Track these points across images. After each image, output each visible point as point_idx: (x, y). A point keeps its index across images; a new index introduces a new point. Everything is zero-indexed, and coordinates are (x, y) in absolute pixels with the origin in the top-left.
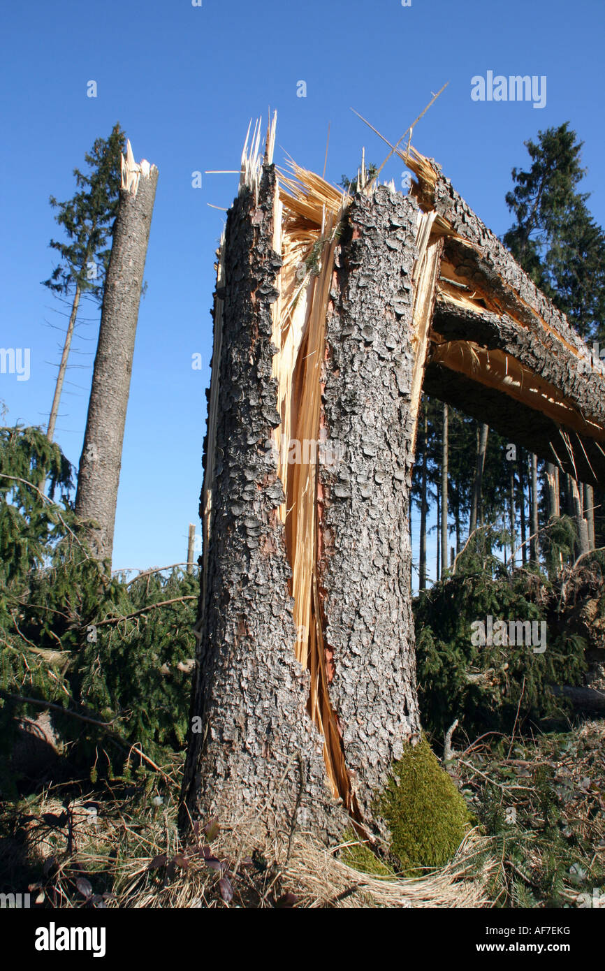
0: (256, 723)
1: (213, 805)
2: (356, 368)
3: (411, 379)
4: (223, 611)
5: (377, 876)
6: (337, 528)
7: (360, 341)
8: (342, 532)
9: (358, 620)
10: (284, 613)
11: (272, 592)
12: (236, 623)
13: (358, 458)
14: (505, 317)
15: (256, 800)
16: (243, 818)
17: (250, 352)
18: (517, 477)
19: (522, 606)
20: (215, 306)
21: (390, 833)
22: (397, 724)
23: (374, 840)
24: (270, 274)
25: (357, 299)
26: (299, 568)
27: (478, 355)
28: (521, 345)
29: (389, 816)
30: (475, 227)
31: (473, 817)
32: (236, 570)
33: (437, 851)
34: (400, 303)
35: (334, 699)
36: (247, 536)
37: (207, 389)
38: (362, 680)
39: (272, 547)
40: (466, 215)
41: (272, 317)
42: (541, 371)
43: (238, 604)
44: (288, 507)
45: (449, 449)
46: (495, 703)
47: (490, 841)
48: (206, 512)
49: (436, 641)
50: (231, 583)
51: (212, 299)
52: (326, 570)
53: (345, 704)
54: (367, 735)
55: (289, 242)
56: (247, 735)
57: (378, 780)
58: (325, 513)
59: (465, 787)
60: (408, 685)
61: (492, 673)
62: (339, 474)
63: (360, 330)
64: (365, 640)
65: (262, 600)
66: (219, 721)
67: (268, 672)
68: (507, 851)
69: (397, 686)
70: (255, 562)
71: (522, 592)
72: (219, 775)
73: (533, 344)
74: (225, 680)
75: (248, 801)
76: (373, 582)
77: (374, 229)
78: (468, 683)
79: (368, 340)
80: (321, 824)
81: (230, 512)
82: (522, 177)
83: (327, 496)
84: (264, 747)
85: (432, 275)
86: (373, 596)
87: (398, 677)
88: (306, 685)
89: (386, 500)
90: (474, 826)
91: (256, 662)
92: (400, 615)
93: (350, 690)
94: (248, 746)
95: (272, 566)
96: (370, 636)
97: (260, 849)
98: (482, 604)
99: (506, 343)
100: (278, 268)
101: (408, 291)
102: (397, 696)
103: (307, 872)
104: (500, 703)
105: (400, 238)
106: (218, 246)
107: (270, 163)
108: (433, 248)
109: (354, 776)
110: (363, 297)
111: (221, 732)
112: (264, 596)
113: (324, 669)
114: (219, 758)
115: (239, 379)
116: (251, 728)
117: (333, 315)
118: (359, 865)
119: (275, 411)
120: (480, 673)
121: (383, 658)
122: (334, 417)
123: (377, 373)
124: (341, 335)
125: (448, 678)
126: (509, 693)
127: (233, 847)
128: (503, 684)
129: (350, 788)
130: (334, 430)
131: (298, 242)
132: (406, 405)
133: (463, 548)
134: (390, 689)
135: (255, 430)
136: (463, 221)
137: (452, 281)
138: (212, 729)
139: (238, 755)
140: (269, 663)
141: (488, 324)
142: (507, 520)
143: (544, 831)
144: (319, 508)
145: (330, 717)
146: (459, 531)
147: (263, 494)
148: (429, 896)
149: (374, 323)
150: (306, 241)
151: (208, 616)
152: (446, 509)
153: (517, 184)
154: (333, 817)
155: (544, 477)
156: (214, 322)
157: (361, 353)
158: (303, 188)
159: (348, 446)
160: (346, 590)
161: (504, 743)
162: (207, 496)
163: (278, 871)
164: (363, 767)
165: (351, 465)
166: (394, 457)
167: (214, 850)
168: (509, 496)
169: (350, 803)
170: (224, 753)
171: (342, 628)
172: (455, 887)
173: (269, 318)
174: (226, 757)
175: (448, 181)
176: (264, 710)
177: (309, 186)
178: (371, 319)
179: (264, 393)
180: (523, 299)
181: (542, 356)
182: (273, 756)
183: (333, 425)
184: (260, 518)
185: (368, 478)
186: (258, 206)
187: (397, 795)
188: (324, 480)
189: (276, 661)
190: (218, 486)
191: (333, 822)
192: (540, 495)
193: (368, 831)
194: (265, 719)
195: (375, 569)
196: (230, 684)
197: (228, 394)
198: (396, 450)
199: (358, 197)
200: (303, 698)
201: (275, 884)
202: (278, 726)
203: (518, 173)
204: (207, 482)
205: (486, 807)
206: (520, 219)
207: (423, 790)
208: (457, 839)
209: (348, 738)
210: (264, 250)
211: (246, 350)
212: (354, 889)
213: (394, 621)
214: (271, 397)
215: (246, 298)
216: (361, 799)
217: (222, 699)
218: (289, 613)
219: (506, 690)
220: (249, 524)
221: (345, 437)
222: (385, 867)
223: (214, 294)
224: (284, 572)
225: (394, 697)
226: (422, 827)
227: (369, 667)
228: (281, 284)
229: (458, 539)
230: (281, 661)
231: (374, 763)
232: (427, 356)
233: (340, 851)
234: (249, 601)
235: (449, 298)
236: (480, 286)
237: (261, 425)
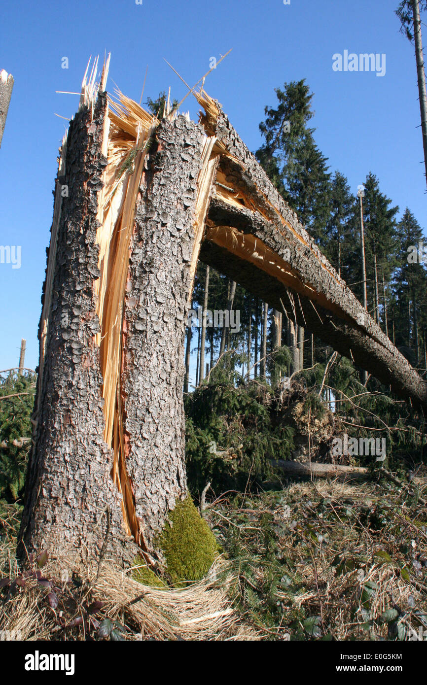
0: (75, 485)
1: (43, 542)
2: (154, 241)
3: (191, 251)
4: (54, 406)
5: (156, 587)
6: (136, 352)
7: (158, 223)
8: (139, 354)
9: (147, 415)
10: (97, 409)
11: (89, 394)
12: (63, 415)
13: (152, 304)
14: (257, 213)
15: (74, 538)
16: (65, 550)
17: (81, 225)
18: (254, 317)
19: (254, 406)
20: (56, 188)
21: (165, 559)
22: (172, 486)
23: (154, 564)
24: (98, 171)
25: (158, 193)
26: (108, 378)
27: (237, 237)
28: (266, 233)
29: (164, 548)
30: (242, 150)
31: (220, 548)
32: (64, 378)
33: (196, 570)
34: (187, 198)
35: (129, 469)
36: (72, 354)
37: (47, 248)
38: (149, 457)
39: (90, 362)
40: (236, 141)
41: (98, 201)
42: (278, 251)
43: (65, 402)
44: (102, 335)
45: (209, 295)
46: (233, 471)
47: (230, 563)
48: (42, 335)
49: (195, 429)
50: (60, 387)
51: (54, 183)
52: (127, 380)
53: (137, 472)
54: (151, 493)
55: (112, 148)
56: (69, 493)
57: (158, 524)
58: (128, 341)
59: (215, 527)
60: (180, 460)
61: (232, 451)
62: (139, 314)
63: (159, 214)
64: (152, 429)
65: (82, 399)
66: (48, 483)
67: (85, 449)
68: (241, 569)
69: (173, 460)
70: (78, 373)
71: (254, 396)
72: (48, 521)
73: (274, 232)
74: (54, 455)
75: (68, 539)
76: (159, 389)
77: (173, 145)
78: (216, 457)
79: (164, 222)
80: (118, 554)
81: (61, 337)
82: (272, 113)
83: (130, 329)
84: (80, 502)
85: (210, 180)
86: (159, 399)
87: (173, 454)
88: (111, 459)
89: (170, 334)
90: (220, 553)
91: (76, 443)
92: (176, 412)
93: (141, 463)
94: (69, 501)
95: (89, 376)
96: (155, 426)
97: (76, 572)
98: (228, 405)
99: (257, 231)
100: (104, 167)
101: (193, 190)
102: (172, 467)
103: (110, 587)
104: (237, 471)
105: (191, 153)
106: (61, 145)
107: (104, 90)
108: (212, 161)
109: (142, 521)
110: (163, 192)
111: (50, 491)
112: (84, 396)
113: (123, 447)
114: (48, 509)
115: (72, 243)
116: (71, 488)
117: (141, 203)
118: (144, 581)
119: (96, 268)
120: (224, 450)
121: (163, 441)
122: (137, 274)
123: (169, 245)
124: (146, 217)
125: (203, 454)
126: (243, 464)
127: (57, 570)
128: (239, 458)
129: (139, 529)
130: (137, 283)
131: (119, 149)
132: (187, 269)
133: (215, 364)
134: (168, 463)
135: (81, 280)
136: (234, 144)
137: (223, 185)
138: (44, 489)
139: (62, 507)
140: (85, 444)
141: (245, 217)
142: (245, 346)
143: (265, 556)
144: (124, 337)
145: (126, 481)
146: (212, 353)
147: (85, 325)
148: (191, 599)
149: (169, 210)
150: (125, 148)
151: (42, 409)
152: (204, 337)
153: (268, 117)
154: (127, 549)
155: (272, 318)
156: (54, 200)
157: (159, 231)
158: (126, 111)
159: (146, 295)
160: (140, 394)
161: (238, 498)
162: (44, 324)
163: (90, 586)
164: (148, 515)
165: (147, 308)
166: (177, 305)
167: (43, 573)
168: (248, 330)
169: (138, 539)
170: (52, 506)
171: (136, 420)
172: (208, 593)
173: (96, 201)
174: (53, 508)
175: (226, 116)
176: (81, 476)
177: (129, 109)
178: (167, 207)
179: (89, 255)
180: (269, 201)
181: (279, 241)
182: (86, 508)
183: (136, 280)
184: (82, 342)
185: (159, 318)
186: (93, 121)
187: (171, 534)
188: (128, 318)
189: (90, 442)
190: (53, 318)
191: (127, 553)
192: (269, 331)
193: (151, 558)
194: (82, 482)
195: (161, 380)
196: (57, 458)
197: (64, 253)
198: (178, 299)
199: (164, 121)
200: (108, 468)
201: (88, 595)
202: (91, 487)
203: (269, 109)
204: (44, 314)
205: (229, 541)
206: (268, 142)
207: (187, 530)
208: (209, 562)
209: (138, 495)
210: (96, 153)
211: (78, 223)
212: (142, 597)
213: (172, 416)
214: (94, 257)
215: (80, 185)
216: (146, 536)
217: (51, 468)
218: (100, 408)
219: (240, 462)
220: (75, 346)
221: (144, 288)
222: (162, 581)
223: (56, 180)
224: (98, 380)
225: (170, 468)
226: (187, 554)
227: (154, 447)
228: (105, 178)
229: (212, 358)
230: (94, 442)
231: (156, 512)
232: (203, 235)
233: (132, 572)
234: (73, 400)
235: (221, 197)
236: (241, 190)
237: (86, 277)
